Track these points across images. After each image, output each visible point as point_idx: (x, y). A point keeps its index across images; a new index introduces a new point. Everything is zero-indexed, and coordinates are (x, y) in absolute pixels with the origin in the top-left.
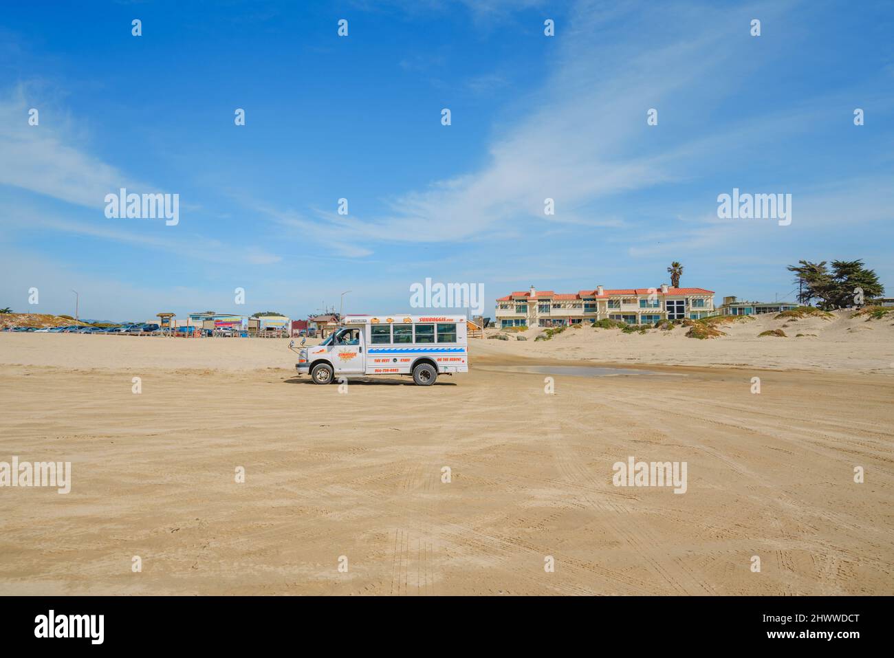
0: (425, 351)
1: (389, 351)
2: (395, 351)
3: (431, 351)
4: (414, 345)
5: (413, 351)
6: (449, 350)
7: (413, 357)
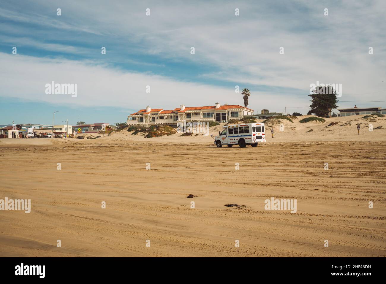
0: (242, 136)
1: (233, 137)
2: (234, 136)
3: (243, 136)
4: (239, 134)
5: (239, 136)
6: (248, 136)
7: (239, 138)
